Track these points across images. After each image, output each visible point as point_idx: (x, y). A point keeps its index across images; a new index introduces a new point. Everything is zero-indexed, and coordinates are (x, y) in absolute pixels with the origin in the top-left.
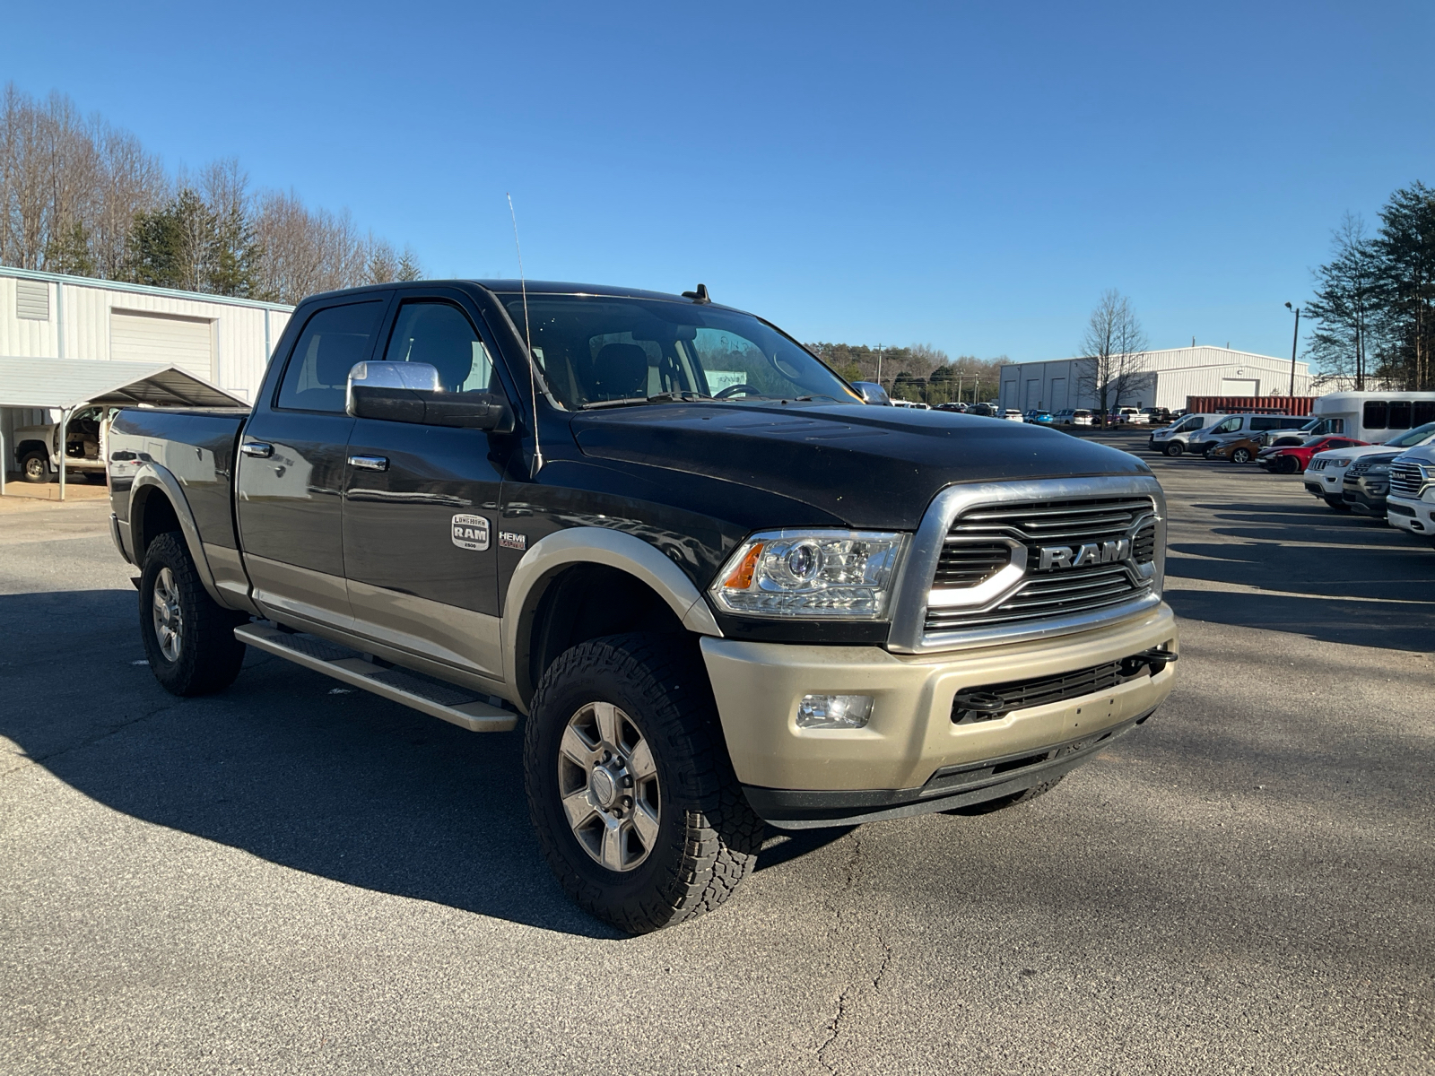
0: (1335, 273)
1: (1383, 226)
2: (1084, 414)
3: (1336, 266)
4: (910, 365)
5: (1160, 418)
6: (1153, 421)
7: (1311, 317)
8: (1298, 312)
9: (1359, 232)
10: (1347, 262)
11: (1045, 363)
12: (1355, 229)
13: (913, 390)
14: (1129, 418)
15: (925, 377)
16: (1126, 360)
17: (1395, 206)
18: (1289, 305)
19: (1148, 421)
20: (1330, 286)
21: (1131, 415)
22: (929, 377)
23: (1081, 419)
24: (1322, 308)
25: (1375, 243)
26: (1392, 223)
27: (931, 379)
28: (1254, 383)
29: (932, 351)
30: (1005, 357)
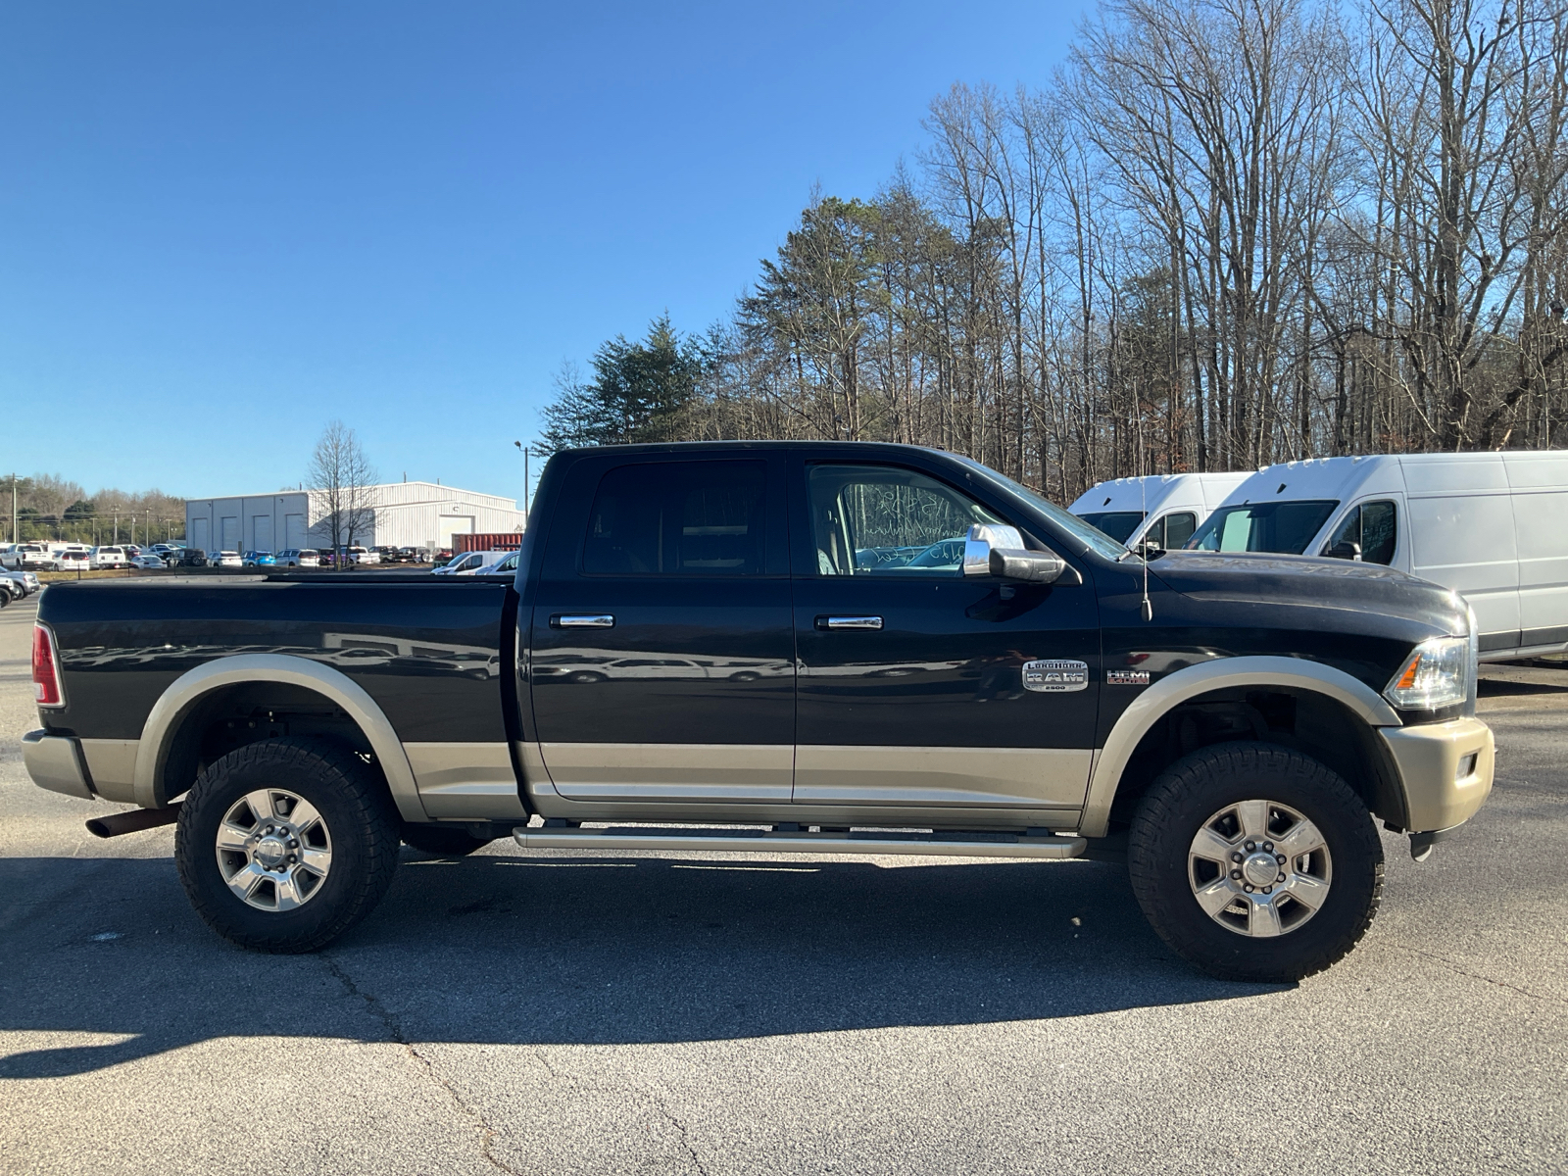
0: (557, 414)
1: (596, 372)
2: (309, 555)
3: (557, 409)
4: (34, 499)
5: (390, 557)
6: (384, 560)
7: (538, 456)
8: (526, 450)
9: (576, 377)
10: (566, 405)
11: (243, 499)
12: (572, 374)
13: (42, 529)
14: (358, 557)
15: (56, 514)
16: (357, 495)
17: (603, 356)
18: (518, 444)
19: (379, 560)
20: (553, 427)
21: (360, 554)
22: (63, 514)
23: (306, 560)
24: (548, 447)
25: (590, 389)
26: (604, 371)
27: (65, 516)
28: (470, 519)
29: (62, 482)
30: (157, 490)
